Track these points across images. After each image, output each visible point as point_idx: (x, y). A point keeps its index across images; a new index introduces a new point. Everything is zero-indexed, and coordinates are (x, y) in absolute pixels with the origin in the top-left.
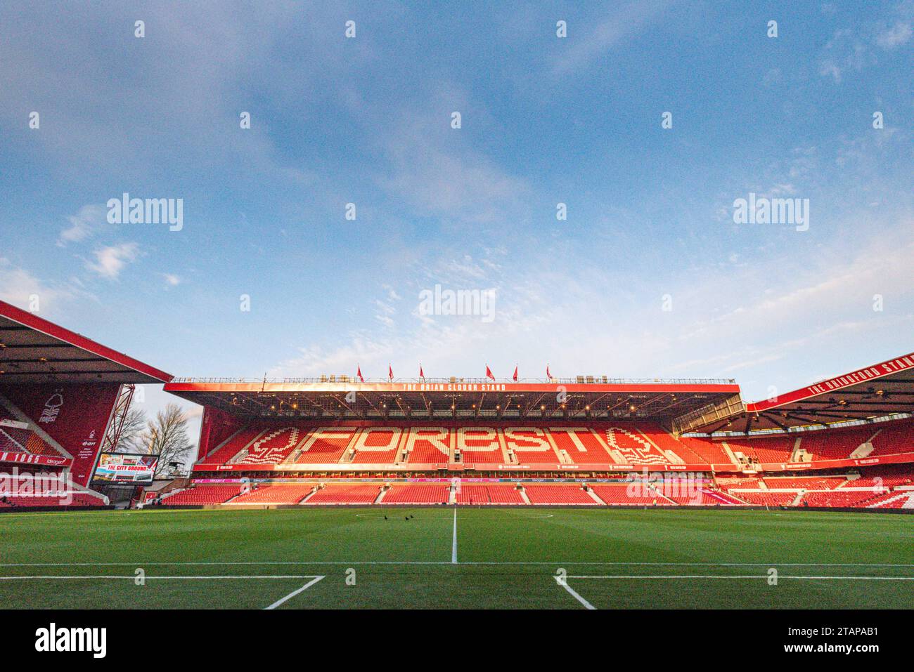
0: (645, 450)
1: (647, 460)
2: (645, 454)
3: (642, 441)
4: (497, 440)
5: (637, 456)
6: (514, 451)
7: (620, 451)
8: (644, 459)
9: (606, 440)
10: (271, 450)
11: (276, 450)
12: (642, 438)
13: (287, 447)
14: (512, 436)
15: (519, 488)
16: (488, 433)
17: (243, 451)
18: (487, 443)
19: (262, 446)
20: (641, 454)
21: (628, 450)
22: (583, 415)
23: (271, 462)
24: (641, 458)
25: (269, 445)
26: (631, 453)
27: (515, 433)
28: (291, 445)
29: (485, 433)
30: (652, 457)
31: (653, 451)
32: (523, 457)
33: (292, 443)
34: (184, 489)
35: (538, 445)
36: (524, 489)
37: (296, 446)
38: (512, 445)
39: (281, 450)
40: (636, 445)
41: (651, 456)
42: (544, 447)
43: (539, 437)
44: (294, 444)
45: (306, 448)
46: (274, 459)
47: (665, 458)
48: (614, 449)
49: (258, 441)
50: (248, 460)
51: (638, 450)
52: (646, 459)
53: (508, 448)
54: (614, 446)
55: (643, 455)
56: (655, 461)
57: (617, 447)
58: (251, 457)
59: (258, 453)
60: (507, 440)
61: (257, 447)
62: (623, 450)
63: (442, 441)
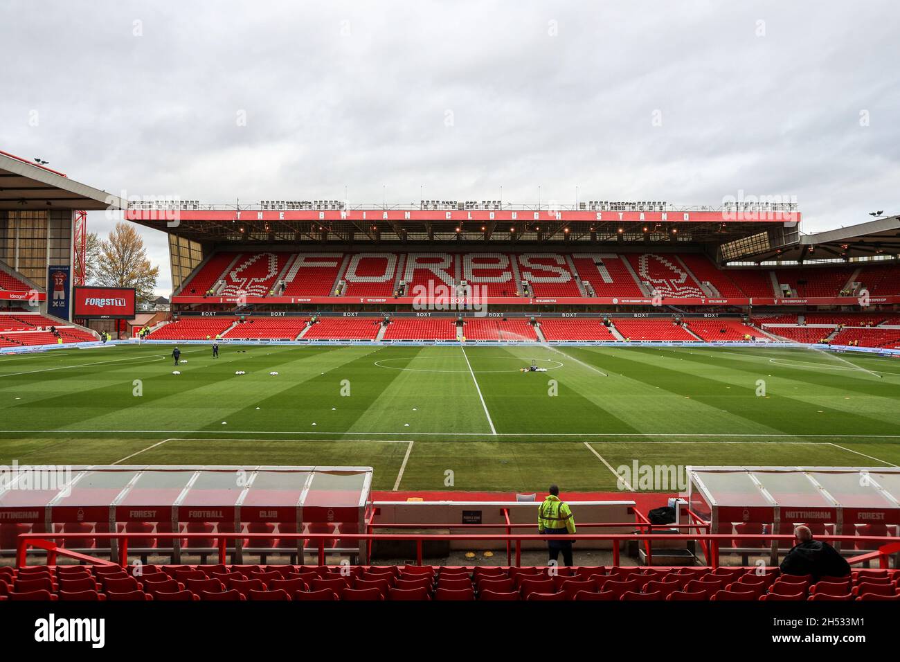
0: (681, 281)
1: (680, 293)
2: (679, 285)
3: (678, 271)
4: (509, 269)
5: (670, 289)
6: (529, 282)
7: (651, 283)
8: (676, 291)
9: (637, 269)
10: (252, 281)
11: (257, 280)
12: (679, 267)
13: (268, 277)
14: (528, 265)
15: (533, 323)
16: (499, 261)
17: (220, 282)
18: (498, 273)
19: (239, 275)
20: (675, 286)
21: (660, 281)
22: (615, 238)
23: (254, 294)
24: (674, 290)
25: (246, 274)
26: (663, 285)
27: (532, 261)
28: (272, 275)
29: (497, 261)
30: (686, 290)
31: (689, 282)
32: (539, 289)
33: (273, 273)
34: (168, 323)
35: (557, 275)
36: (538, 324)
37: (278, 275)
38: (528, 276)
39: (262, 280)
40: (670, 275)
41: (685, 288)
42: (565, 278)
43: (560, 266)
44: (276, 273)
45: (290, 278)
46: (257, 290)
47: (700, 291)
48: (646, 280)
49: (233, 269)
50: (229, 292)
51: (672, 281)
52: (679, 291)
53: (522, 279)
54: (645, 276)
55: (676, 288)
56: (689, 294)
57: (648, 278)
58: (232, 288)
59: (238, 284)
60: (522, 269)
61: (233, 275)
62: (655, 281)
63: (445, 270)
